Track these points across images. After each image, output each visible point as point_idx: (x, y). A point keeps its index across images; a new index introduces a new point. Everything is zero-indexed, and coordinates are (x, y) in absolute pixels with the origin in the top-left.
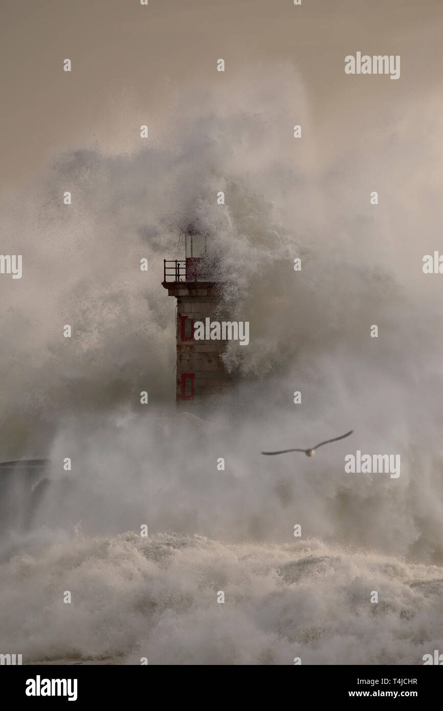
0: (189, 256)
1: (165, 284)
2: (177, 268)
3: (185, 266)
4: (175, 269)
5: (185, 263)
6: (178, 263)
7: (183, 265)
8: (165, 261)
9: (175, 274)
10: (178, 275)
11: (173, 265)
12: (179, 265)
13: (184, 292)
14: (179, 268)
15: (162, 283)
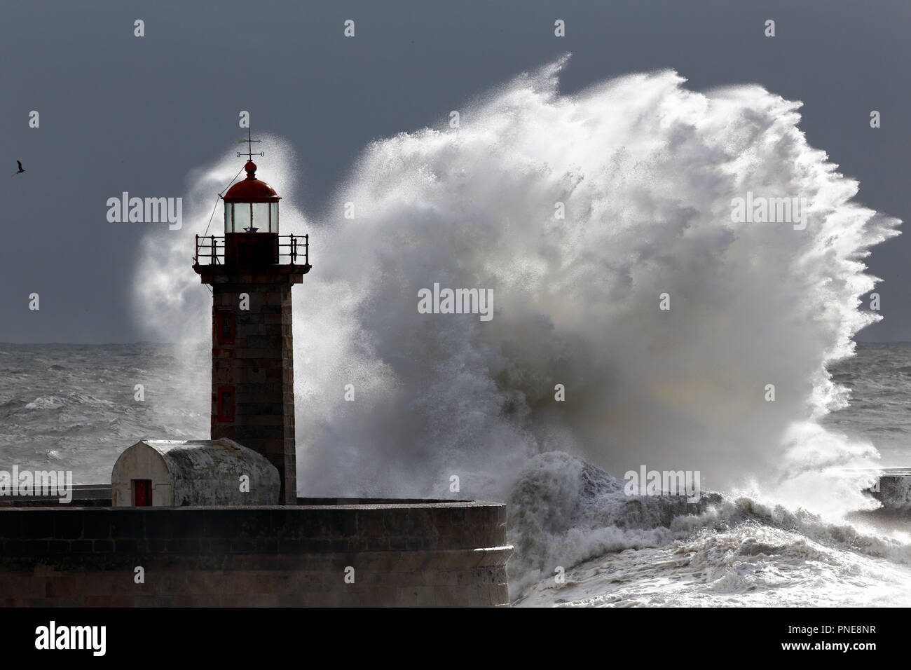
0: (230, 231)
1: (198, 268)
2: (214, 247)
3: (223, 244)
4: (211, 248)
5: (224, 239)
6: (214, 239)
7: (221, 242)
8: (197, 237)
9: (211, 254)
10: (214, 256)
11: (209, 242)
12: (216, 242)
13: (222, 280)
14: (216, 247)
15: (193, 267)
